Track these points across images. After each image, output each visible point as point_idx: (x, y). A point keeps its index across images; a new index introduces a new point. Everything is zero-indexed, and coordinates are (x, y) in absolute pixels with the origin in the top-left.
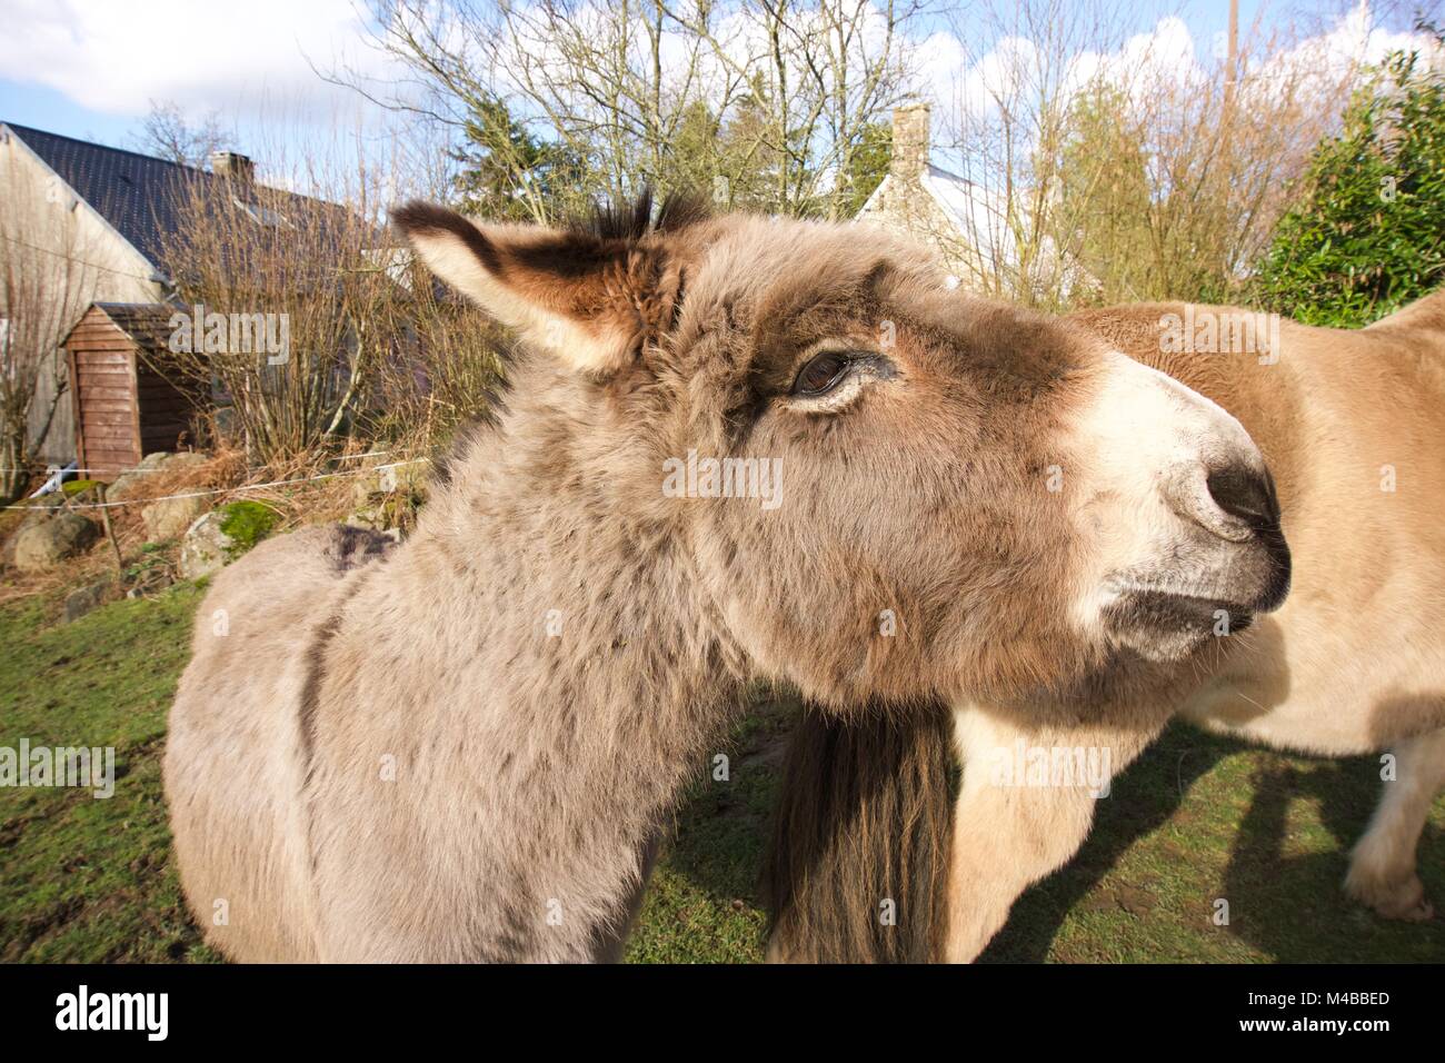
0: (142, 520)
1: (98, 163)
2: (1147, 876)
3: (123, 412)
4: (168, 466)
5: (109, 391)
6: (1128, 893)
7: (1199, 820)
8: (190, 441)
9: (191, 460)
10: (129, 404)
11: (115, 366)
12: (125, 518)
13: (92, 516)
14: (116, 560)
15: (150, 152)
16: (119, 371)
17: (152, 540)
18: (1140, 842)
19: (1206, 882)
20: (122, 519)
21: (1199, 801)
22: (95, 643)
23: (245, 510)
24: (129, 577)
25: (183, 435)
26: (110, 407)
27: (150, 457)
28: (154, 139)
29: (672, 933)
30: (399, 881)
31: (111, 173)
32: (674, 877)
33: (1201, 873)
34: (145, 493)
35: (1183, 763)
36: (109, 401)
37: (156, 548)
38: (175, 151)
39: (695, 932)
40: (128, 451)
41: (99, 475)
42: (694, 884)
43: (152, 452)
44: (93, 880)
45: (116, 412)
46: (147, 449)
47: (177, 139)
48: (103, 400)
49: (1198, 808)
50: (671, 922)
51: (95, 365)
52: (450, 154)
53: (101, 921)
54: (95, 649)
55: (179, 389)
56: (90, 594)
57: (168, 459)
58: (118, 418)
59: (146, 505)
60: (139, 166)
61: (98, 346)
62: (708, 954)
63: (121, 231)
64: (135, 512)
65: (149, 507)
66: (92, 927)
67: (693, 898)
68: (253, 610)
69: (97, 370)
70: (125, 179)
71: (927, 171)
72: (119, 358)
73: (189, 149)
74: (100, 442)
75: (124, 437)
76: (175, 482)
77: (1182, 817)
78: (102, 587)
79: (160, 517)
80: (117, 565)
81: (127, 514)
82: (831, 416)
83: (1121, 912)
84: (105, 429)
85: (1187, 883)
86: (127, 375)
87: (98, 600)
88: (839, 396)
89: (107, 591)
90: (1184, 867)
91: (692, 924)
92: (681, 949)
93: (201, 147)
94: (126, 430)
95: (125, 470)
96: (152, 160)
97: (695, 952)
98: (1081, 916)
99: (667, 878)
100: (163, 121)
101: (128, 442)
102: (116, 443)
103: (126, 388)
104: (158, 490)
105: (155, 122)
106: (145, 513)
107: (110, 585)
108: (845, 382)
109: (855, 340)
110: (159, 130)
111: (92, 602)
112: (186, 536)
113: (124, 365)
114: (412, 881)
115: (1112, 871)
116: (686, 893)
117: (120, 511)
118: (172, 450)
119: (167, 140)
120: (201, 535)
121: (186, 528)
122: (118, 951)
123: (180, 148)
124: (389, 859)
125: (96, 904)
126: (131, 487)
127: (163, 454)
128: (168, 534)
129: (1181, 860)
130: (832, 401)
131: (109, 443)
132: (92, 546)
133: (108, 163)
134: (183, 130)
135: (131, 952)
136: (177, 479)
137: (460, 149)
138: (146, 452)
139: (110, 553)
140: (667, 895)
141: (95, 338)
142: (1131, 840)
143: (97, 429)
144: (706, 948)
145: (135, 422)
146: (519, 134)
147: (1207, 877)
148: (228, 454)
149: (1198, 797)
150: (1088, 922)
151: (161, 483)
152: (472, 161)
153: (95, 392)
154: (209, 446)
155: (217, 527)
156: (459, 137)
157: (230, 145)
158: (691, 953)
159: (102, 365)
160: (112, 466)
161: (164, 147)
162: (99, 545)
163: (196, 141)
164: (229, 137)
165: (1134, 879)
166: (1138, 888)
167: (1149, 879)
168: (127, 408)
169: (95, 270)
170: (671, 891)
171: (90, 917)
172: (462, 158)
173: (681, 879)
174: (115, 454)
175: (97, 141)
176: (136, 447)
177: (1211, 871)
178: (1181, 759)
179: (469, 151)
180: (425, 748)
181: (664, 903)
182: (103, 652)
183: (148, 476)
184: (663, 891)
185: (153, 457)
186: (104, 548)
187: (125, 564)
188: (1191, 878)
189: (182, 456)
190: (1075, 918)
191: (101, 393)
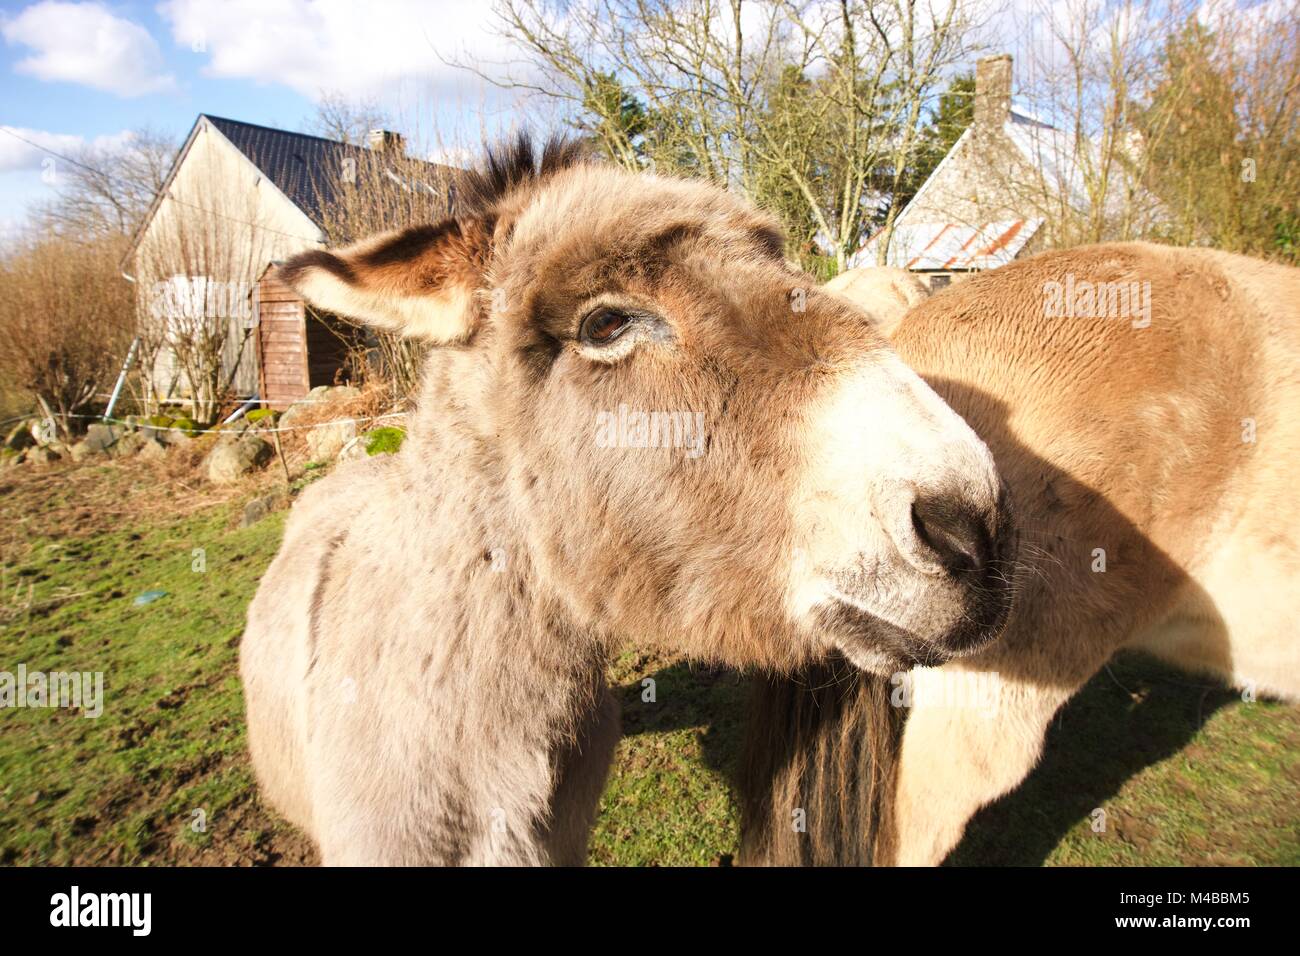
0: (306, 442)
1: (277, 145)
2: (1152, 808)
3: (295, 353)
4: (328, 397)
5: (284, 335)
6: (1131, 823)
7: (1214, 757)
8: (346, 377)
9: (346, 393)
10: (299, 346)
11: (288, 314)
12: (294, 441)
13: (268, 439)
14: (285, 476)
15: (321, 134)
16: (292, 318)
17: (314, 460)
18: (1148, 771)
19: (1212, 819)
20: (291, 441)
21: (1217, 738)
22: (264, 544)
23: (387, 435)
24: (294, 490)
25: (339, 372)
26: (284, 349)
27: (316, 390)
28: (324, 122)
29: (689, 823)
30: (358, 761)
31: (287, 153)
32: (698, 772)
33: (1209, 808)
34: (309, 420)
35: (1206, 699)
36: (284, 343)
37: (317, 466)
38: (341, 131)
39: (711, 824)
40: (299, 385)
41: (277, 405)
42: (716, 781)
43: (317, 386)
44: (231, 739)
45: (290, 353)
46: (314, 384)
47: (343, 121)
48: (280, 343)
49: (1213, 745)
50: (690, 812)
51: (272, 314)
52: (570, 123)
53: (232, 773)
54: (264, 549)
55: (336, 333)
56: (263, 504)
57: (328, 392)
58: (291, 357)
59: (309, 430)
60: (310, 146)
61: (275, 298)
62: (719, 845)
63: (294, 200)
64: (301, 436)
65: (312, 432)
66: (225, 777)
67: (712, 791)
68: (320, 523)
69: (274, 318)
70: (298, 157)
71: (1010, 119)
72: (291, 307)
73: (352, 129)
74: (277, 378)
75: (296, 373)
76: (332, 411)
77: (1196, 750)
78: (273, 498)
79: (320, 440)
80: (286, 480)
81: (296, 437)
82: (607, 367)
83: (1120, 841)
84: (281, 367)
85: (1192, 818)
86: (297, 321)
87: (269, 509)
88: (617, 349)
89: (277, 501)
90: (1193, 803)
91: (709, 817)
92: (695, 837)
93: (362, 127)
94: (297, 367)
95: (296, 401)
96: (320, 140)
97: (707, 841)
98: (1078, 842)
99: (693, 772)
100: (331, 107)
101: (298, 377)
102: (289, 378)
103: (297, 332)
104: (318, 418)
105: (325, 107)
106: (310, 437)
107: (279, 496)
108: (623, 337)
109: (635, 298)
110: (328, 115)
111: (265, 509)
112: (340, 457)
113: (295, 313)
114: (368, 761)
115: (1114, 799)
116: (707, 787)
117: (290, 435)
118: (331, 384)
119: (334, 122)
120: (351, 456)
121: (339, 450)
122: (241, 799)
123: (344, 129)
124: (353, 740)
125: (231, 758)
126: (298, 415)
127: (325, 387)
128: (327, 454)
129: (1189, 795)
130: (610, 353)
131: (284, 379)
132: (268, 463)
133: (285, 143)
134: (347, 113)
135: (251, 801)
136: (335, 408)
137: (578, 118)
138: (313, 385)
139: (281, 471)
140: (691, 788)
141: (273, 291)
142: (1139, 769)
143: (274, 366)
144: (717, 838)
145: (304, 360)
146: (630, 103)
147: (1214, 814)
148: (375, 387)
149: (1216, 734)
150: (1084, 847)
151: (321, 411)
152: (590, 129)
153: (273, 336)
154: (361, 381)
155: (364, 449)
156: (578, 108)
157: (384, 124)
158: (703, 842)
159: (278, 314)
160: (284, 397)
161: (332, 129)
162: (273, 463)
163: (359, 122)
164: (384, 118)
165: (1139, 810)
166: (1141, 819)
167: (1154, 811)
168: (298, 349)
169: (273, 234)
170: (694, 785)
171: (224, 770)
172: (581, 126)
173: (706, 775)
174: (289, 387)
175: (280, 127)
176: (305, 382)
177: (1219, 808)
178: (1204, 695)
179: (586, 120)
180: (387, 645)
181: (686, 794)
182: (269, 552)
183: (312, 406)
184: (687, 783)
185: (318, 390)
186: (277, 466)
187: (291, 480)
188: (1197, 814)
189: (340, 389)
190: (1071, 843)
191: (278, 337)
